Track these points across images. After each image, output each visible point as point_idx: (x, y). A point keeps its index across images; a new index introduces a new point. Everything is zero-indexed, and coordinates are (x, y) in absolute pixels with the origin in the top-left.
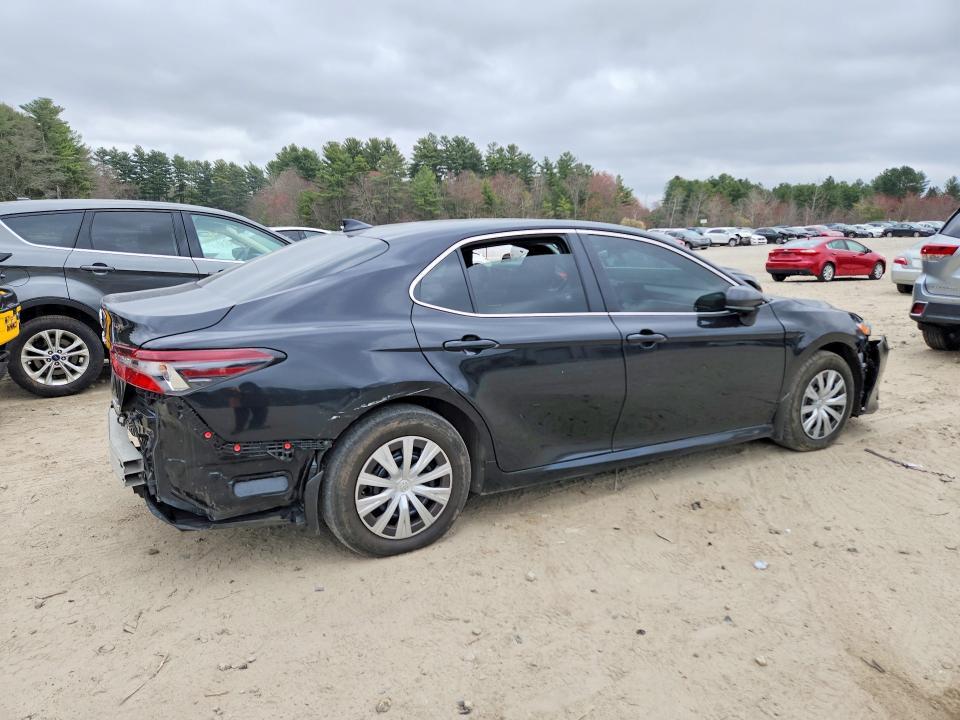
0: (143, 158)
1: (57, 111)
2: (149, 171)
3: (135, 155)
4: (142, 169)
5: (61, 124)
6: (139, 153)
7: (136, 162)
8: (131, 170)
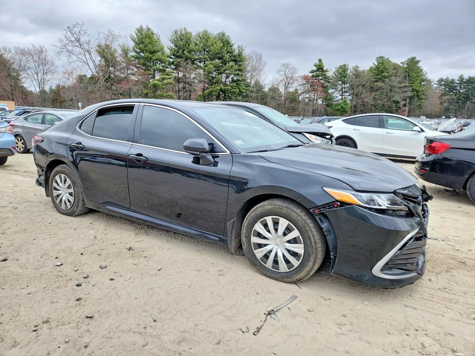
0: (462, 81)
1: (418, 62)
2: (464, 88)
3: (459, 80)
4: (461, 87)
5: (419, 68)
6: (461, 78)
7: (458, 84)
8: (454, 88)
